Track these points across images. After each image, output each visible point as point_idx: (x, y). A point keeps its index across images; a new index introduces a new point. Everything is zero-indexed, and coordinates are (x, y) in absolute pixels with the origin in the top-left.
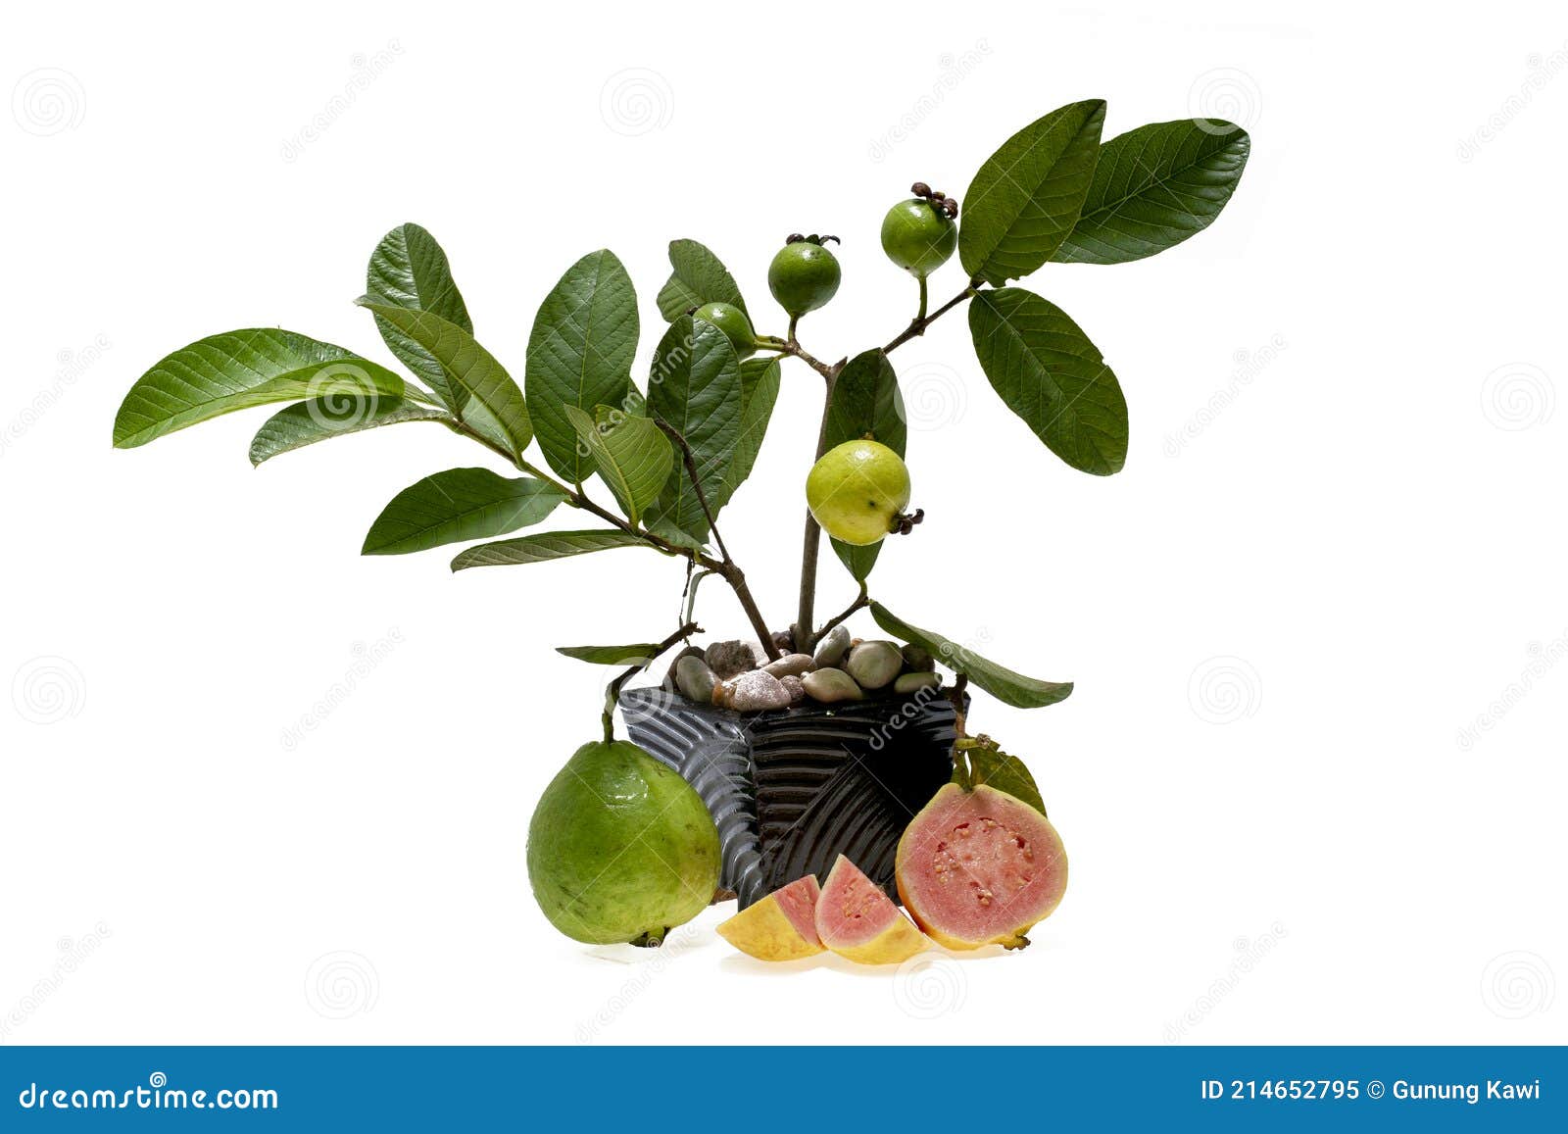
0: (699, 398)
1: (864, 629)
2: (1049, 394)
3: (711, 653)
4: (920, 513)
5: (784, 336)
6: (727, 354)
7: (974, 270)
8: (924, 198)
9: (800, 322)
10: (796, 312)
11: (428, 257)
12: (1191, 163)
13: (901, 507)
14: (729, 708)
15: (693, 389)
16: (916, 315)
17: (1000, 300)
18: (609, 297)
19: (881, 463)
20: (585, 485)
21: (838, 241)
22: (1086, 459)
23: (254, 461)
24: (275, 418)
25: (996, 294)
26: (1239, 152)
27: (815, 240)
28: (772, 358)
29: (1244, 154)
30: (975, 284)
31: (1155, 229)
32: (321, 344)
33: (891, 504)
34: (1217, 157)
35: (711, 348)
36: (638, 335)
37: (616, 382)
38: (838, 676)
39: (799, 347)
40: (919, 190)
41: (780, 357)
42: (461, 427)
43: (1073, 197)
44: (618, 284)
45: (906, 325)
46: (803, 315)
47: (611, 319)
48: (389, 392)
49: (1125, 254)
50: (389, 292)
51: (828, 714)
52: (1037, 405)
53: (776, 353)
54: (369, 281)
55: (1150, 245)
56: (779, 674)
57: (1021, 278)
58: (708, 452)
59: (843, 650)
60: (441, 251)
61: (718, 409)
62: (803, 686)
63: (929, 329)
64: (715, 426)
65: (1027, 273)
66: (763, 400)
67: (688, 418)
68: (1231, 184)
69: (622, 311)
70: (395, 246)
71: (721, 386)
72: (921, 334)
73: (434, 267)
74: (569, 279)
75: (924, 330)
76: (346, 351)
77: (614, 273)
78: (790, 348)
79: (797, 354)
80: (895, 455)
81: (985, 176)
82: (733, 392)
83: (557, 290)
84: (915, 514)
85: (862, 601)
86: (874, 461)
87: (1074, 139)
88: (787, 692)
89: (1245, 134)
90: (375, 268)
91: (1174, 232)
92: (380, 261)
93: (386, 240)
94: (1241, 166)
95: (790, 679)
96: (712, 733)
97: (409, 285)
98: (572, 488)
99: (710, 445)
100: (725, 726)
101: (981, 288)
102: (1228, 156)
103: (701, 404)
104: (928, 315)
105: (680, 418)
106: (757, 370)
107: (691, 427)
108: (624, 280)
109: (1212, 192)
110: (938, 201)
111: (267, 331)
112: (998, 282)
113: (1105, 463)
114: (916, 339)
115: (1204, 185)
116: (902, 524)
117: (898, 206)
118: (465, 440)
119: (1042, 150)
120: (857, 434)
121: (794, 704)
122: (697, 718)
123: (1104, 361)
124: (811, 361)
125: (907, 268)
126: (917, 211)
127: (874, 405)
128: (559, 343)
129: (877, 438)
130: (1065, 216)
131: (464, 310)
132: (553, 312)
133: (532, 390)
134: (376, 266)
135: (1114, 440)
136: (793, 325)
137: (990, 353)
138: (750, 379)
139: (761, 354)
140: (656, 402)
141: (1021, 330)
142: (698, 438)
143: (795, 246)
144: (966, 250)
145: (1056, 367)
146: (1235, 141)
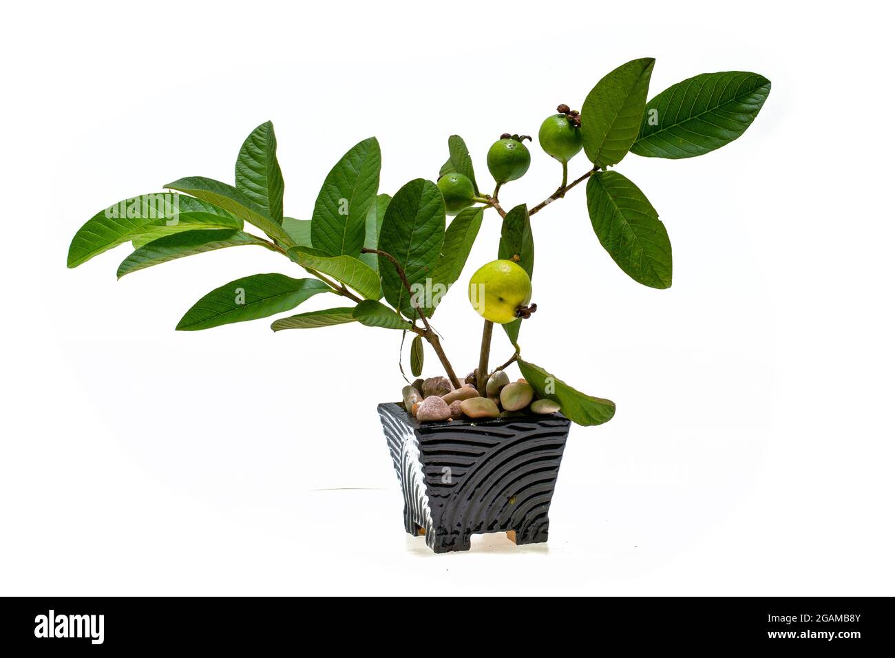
0: (421, 230)
1: (514, 374)
2: (626, 236)
3: (426, 384)
4: (535, 306)
5: (491, 194)
7: (594, 159)
8: (564, 114)
9: (503, 187)
10: (501, 181)
12: (732, 99)
13: (523, 302)
14: (416, 418)
15: (417, 224)
16: (560, 185)
17: (604, 178)
19: (509, 275)
21: (530, 139)
22: (648, 278)
25: (602, 175)
26: (762, 93)
28: (481, 208)
29: (766, 94)
30: (596, 168)
31: (706, 139)
33: (516, 300)
34: (749, 96)
35: (431, 199)
37: (361, 222)
38: (490, 403)
39: (497, 202)
40: (560, 109)
41: (485, 208)
42: (276, 247)
43: (636, 117)
44: (373, 160)
45: (553, 191)
46: (504, 183)
49: (685, 153)
51: (472, 424)
53: (484, 205)
55: (702, 148)
57: (614, 165)
58: (422, 263)
59: (499, 385)
61: (431, 237)
62: (461, 407)
63: (567, 194)
64: (428, 247)
65: (617, 162)
67: (413, 242)
68: (755, 112)
70: (260, 135)
72: (562, 197)
73: (272, 149)
74: (349, 156)
75: (564, 195)
77: (375, 153)
78: (492, 202)
79: (495, 206)
81: (589, 103)
84: (531, 306)
85: (516, 358)
86: (505, 273)
87: (637, 81)
88: (450, 411)
89: (769, 82)
90: (245, 150)
91: (717, 141)
92: (249, 144)
93: (255, 131)
94: (762, 102)
95: (457, 402)
97: (263, 159)
99: (423, 259)
101: (596, 172)
102: (755, 95)
103: (421, 234)
104: (567, 185)
105: (407, 242)
106: (471, 215)
107: (413, 248)
109: (743, 117)
110: (571, 115)
112: (604, 168)
113: (660, 281)
114: (559, 200)
115: (739, 112)
117: (548, 119)
119: (620, 88)
121: (454, 417)
123: (659, 218)
124: (500, 210)
125: (553, 156)
126: (561, 123)
130: (633, 128)
134: (246, 148)
135: (664, 267)
136: (497, 189)
137: (595, 210)
138: (467, 220)
139: (477, 205)
140: (390, 233)
141: (615, 197)
142: (416, 255)
143: (505, 141)
144: (587, 147)
145: (633, 221)
146: (761, 86)
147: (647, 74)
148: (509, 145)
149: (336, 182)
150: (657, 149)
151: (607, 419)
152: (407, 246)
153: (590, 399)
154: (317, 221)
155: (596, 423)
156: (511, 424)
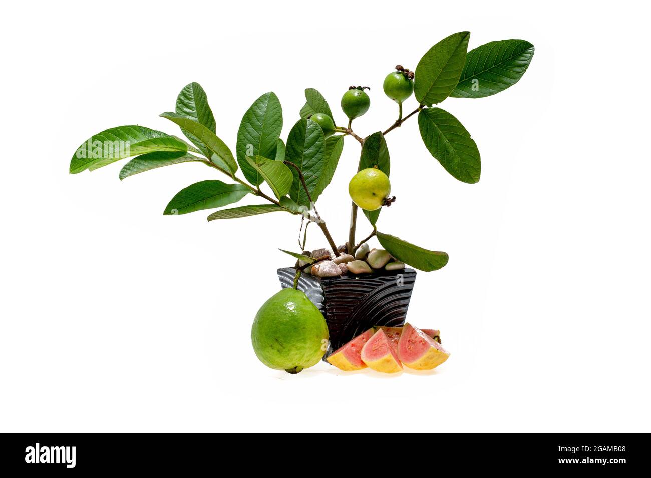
0: (308, 152)
2: (449, 150)
3: (314, 254)
4: (394, 198)
5: (346, 127)
6: (320, 134)
7: (421, 100)
8: (400, 71)
9: (353, 121)
10: (352, 118)
11: (200, 96)
12: (510, 58)
13: (386, 196)
14: (317, 276)
15: (306, 148)
16: (398, 119)
17: (431, 113)
18: (272, 111)
19: (378, 178)
20: (261, 187)
21: (369, 89)
22: (464, 177)
23: (121, 178)
24: (131, 161)
25: (429, 110)
26: (529, 53)
27: (360, 89)
28: (341, 136)
29: (532, 54)
30: (421, 106)
31: (495, 84)
32: (155, 131)
33: (381, 195)
34: (521, 56)
35: (314, 131)
36: (282, 127)
37: (273, 146)
38: (363, 263)
39: (352, 131)
40: (399, 68)
41: (344, 136)
42: (211, 164)
43: (457, 71)
44: (275, 106)
45: (393, 123)
46: (354, 119)
47: (272, 120)
48: (181, 150)
49: (482, 94)
50: (185, 110)
51: (356, 279)
52: (444, 155)
53: (343, 134)
54: (177, 105)
55: (492, 91)
56: (338, 263)
57: (438, 104)
58: (311, 174)
59: (365, 253)
60: (205, 93)
61: (316, 156)
62: (347, 268)
63: (402, 124)
64: (314, 163)
65: (440, 102)
66: (337, 153)
67: (304, 160)
68: (526, 66)
69: (276, 117)
70: (188, 92)
71: (317, 147)
72: (400, 126)
73: (202, 100)
74: (256, 104)
76: (165, 134)
77: (275, 101)
78: (348, 132)
79: (351, 134)
80: (384, 175)
81: (422, 63)
82: (322, 149)
83: (251, 109)
84: (391, 198)
85: (375, 233)
86: (375, 177)
87: (457, 47)
88: (340, 270)
89: (533, 46)
90: (180, 101)
91: (503, 86)
92: (182, 98)
93: (185, 89)
94: (530, 59)
95: (342, 265)
96: (310, 286)
97: (193, 107)
98: (256, 188)
99: (312, 171)
100: (315, 283)
101: (423, 108)
102: (525, 55)
103: (309, 154)
104: (402, 119)
105: (300, 160)
106: (334, 140)
107: (305, 163)
108: (278, 104)
109: (518, 70)
110: (405, 72)
111: (132, 127)
112: (430, 106)
113: (472, 178)
114: (397, 128)
115: (515, 66)
116: (387, 202)
117: (390, 75)
118: (212, 169)
119: (445, 52)
120: (371, 166)
121: (343, 274)
122: (305, 280)
123: (471, 137)
124: (356, 137)
125: (393, 100)
126: (398, 77)
127: (378, 155)
128: (251, 130)
129: (379, 168)
130: (454, 79)
131: (213, 117)
132: (249, 118)
133: (239, 149)
134: (180, 100)
135: (475, 169)
136: (350, 123)
137: (426, 134)
138: (331, 145)
139: (337, 134)
140: (290, 153)
141: (438, 126)
142: (307, 168)
143: (352, 91)
144: (417, 93)
145: (452, 140)
146: (528, 49)
147: (465, 42)
148: (356, 94)
149: (249, 121)
150: (462, 92)
151: (443, 266)
152: (301, 163)
153: (431, 254)
154: (240, 146)
155: (436, 269)
156: (380, 278)
